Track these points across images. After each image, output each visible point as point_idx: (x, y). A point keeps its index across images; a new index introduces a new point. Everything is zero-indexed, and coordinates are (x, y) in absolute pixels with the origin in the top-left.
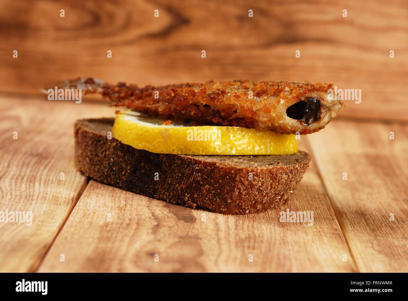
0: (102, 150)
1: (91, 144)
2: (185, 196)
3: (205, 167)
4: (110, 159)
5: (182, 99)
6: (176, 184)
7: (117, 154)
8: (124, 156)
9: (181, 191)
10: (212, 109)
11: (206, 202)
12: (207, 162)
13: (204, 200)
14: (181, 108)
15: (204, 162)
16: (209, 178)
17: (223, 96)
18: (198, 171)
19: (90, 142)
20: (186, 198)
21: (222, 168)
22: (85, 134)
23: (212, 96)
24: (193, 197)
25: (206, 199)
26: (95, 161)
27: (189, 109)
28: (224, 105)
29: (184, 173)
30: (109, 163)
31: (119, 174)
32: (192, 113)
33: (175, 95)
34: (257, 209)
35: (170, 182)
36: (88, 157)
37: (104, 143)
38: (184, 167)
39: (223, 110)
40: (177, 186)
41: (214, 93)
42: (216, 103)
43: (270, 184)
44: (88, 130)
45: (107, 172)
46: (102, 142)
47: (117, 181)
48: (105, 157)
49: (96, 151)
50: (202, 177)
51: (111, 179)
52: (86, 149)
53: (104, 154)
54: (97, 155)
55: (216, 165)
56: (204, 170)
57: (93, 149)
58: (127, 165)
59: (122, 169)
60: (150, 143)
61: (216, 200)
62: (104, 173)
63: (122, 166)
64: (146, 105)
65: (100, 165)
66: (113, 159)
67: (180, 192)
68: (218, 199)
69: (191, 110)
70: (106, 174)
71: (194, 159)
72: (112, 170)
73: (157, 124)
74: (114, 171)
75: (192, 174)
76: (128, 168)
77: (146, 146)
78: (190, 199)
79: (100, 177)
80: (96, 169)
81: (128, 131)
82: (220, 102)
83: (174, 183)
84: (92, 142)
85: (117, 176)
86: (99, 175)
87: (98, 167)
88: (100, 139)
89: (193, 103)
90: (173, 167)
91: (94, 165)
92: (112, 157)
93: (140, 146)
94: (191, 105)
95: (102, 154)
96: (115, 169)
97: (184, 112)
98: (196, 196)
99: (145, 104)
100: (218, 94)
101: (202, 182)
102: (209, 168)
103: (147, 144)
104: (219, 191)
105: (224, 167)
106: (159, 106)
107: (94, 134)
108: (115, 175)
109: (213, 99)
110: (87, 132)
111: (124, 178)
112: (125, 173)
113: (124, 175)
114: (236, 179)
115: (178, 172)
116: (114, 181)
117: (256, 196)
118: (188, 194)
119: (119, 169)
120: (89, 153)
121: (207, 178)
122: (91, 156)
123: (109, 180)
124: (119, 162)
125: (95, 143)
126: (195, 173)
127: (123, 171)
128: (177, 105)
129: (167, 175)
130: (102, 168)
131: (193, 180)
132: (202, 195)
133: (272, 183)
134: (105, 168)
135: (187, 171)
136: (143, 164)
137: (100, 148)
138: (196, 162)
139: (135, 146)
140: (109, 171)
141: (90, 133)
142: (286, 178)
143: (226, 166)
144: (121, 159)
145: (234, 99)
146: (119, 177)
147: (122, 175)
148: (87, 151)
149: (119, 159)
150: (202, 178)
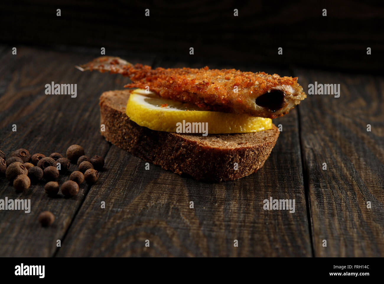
0: (118, 122)
1: (110, 116)
2: (175, 165)
3: (189, 144)
4: (123, 130)
5: (177, 86)
6: (168, 155)
7: (128, 126)
8: (133, 128)
9: (172, 161)
10: (199, 96)
11: (189, 171)
12: (190, 141)
13: (188, 169)
14: (177, 93)
15: (188, 141)
16: (191, 153)
17: (207, 87)
18: (184, 147)
19: (109, 115)
20: (175, 167)
21: (201, 147)
22: (106, 108)
23: (198, 87)
24: (180, 166)
25: (189, 169)
26: (112, 130)
27: (182, 95)
28: (207, 95)
29: (174, 147)
30: (122, 133)
31: (129, 142)
32: (184, 98)
33: (173, 83)
34: (229, 178)
35: (164, 153)
36: (108, 126)
37: (119, 117)
38: (174, 143)
39: (206, 99)
40: (169, 156)
41: (200, 84)
42: (201, 93)
43: (238, 159)
44: (108, 105)
45: (121, 139)
46: (117, 116)
47: (127, 147)
48: (119, 127)
49: (113, 122)
50: (186, 151)
51: (123, 146)
52: (106, 120)
53: (119, 125)
54: (113, 125)
55: (196, 143)
56: (188, 146)
57: (111, 121)
58: (135, 136)
59: (131, 138)
60: (150, 121)
61: (197, 170)
62: (118, 140)
63: (131, 136)
64: (152, 88)
65: (116, 134)
66: (125, 130)
67: (170, 161)
68: (198, 170)
69: (184, 96)
70: (120, 141)
71: (181, 138)
72: (124, 139)
73: (157, 106)
74: (126, 139)
75: (179, 148)
76: (136, 138)
77: (146, 124)
78: (178, 168)
79: (116, 143)
80: (113, 136)
81: (135, 111)
82: (204, 92)
83: (167, 155)
84: (111, 115)
85: (128, 144)
86: (115, 141)
87: (115, 135)
88: (116, 113)
89: (186, 90)
90: (166, 141)
91: (112, 133)
92: (124, 129)
93: (142, 124)
94: (184, 91)
95: (117, 125)
96: (127, 138)
97: (178, 97)
98: (182, 165)
99: (152, 86)
100: (204, 85)
101: (187, 155)
102: (192, 145)
103: (147, 123)
104: (198, 163)
105: (202, 145)
106: (161, 90)
107: (112, 109)
108: (126, 142)
109: (199, 89)
110: (107, 107)
111: (132, 146)
112: (133, 142)
113: (133, 143)
114: (211, 156)
115: (170, 146)
116: (125, 147)
117: (228, 168)
118: (177, 164)
119: (129, 138)
120: (108, 123)
121: (190, 152)
122: (109, 126)
123: (122, 146)
124: (129, 133)
125: (112, 116)
126: (181, 148)
127: (132, 140)
128: (174, 90)
129: (162, 148)
130: (117, 136)
131: (180, 153)
132: (186, 165)
133: (241, 158)
134: (119, 136)
135: (176, 146)
136: (145, 137)
137: (116, 120)
138: (183, 140)
139: (138, 123)
140: (122, 139)
141: (110, 107)
142: (253, 155)
143: (204, 145)
144: (130, 131)
145: (214, 90)
146: (129, 145)
147: (131, 144)
148: (107, 121)
149: (129, 130)
150: (186, 153)
